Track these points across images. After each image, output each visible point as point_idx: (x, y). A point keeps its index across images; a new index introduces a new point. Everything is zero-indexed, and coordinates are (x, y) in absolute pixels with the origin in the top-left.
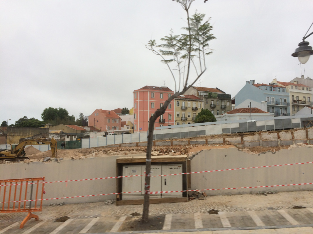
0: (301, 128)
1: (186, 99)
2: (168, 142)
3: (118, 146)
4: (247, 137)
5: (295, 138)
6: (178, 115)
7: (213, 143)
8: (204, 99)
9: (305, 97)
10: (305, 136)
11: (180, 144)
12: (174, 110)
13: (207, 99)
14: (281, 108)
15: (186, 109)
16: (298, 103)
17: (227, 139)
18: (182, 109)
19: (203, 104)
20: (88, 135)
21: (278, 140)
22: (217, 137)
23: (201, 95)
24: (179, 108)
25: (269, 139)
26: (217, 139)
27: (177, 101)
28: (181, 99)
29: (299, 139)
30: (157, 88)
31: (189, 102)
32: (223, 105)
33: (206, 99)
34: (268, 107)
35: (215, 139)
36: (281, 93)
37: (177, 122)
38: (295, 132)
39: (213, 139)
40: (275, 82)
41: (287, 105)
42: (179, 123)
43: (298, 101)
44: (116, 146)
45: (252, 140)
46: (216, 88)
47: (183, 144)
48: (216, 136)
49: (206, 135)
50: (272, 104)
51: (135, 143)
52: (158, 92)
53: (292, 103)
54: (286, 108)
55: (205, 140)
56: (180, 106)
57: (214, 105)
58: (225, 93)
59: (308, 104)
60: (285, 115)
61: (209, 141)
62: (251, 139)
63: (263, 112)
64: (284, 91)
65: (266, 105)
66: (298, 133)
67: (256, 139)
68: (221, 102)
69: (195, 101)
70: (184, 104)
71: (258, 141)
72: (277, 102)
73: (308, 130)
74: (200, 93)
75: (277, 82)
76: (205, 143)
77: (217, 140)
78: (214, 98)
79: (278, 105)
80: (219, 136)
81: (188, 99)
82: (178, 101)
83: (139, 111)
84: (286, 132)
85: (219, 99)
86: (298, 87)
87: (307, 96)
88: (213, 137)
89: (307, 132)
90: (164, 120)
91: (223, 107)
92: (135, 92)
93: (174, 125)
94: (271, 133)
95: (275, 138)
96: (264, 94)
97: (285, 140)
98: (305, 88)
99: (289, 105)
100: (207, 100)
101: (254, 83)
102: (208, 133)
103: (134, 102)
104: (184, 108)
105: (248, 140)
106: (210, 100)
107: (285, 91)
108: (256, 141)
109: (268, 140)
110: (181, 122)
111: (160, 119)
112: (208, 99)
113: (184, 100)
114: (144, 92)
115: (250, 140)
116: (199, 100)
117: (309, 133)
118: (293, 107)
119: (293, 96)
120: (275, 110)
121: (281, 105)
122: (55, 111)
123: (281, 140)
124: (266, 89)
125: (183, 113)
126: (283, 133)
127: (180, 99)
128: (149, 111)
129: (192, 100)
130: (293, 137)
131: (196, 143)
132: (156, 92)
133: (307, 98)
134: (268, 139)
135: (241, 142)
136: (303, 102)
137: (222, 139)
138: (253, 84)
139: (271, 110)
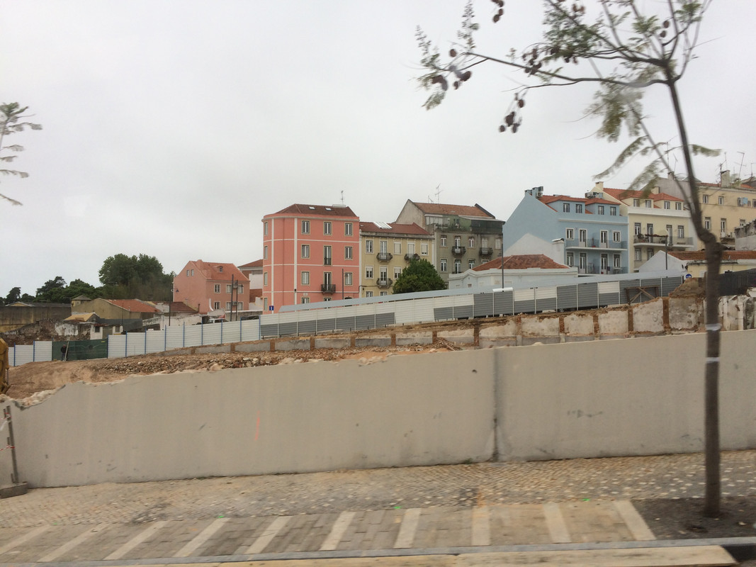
0: (619, 305)
1: (390, 235)
2: (304, 342)
3: (188, 352)
4: (488, 329)
5: (602, 331)
6: (369, 274)
7: (408, 342)
8: (435, 233)
9: (669, 227)
10: (626, 326)
11: (332, 345)
12: (360, 263)
13: (443, 234)
14: (605, 254)
15: (391, 258)
16: (652, 242)
17: (441, 334)
18: (378, 258)
19: (433, 246)
20: (157, 323)
21: (561, 334)
22: (418, 330)
23: (432, 223)
24: (373, 258)
25: (540, 332)
26: (417, 333)
27: (366, 239)
28: (378, 235)
29: (612, 332)
30: (320, 210)
31: (397, 243)
32: (486, 247)
33: (441, 234)
34: (570, 253)
35: (414, 334)
36: (607, 219)
37: (367, 289)
38: (601, 316)
39: (409, 334)
40: (599, 190)
41: (622, 248)
42: (371, 293)
43: (652, 236)
44: (184, 352)
45: (501, 335)
46: (476, 205)
47: (339, 345)
48: (417, 327)
49: (394, 325)
50: (582, 246)
51: (228, 345)
52: (320, 220)
53: (635, 242)
54: (617, 255)
55: (389, 337)
56: (375, 252)
57: (459, 247)
58: (494, 217)
59: (678, 243)
60: (615, 272)
61: (399, 339)
62: (498, 333)
63: (554, 265)
64: (615, 213)
65: (562, 247)
66: (608, 318)
67: (510, 334)
68: (479, 240)
69: (413, 239)
70: (386, 247)
71: (513, 337)
72: (593, 239)
73: (635, 310)
74: (428, 218)
75: (606, 190)
76: (390, 344)
77: (418, 336)
78: (464, 230)
79: (595, 247)
80: (424, 326)
81: (396, 236)
82: (370, 239)
83: (273, 265)
84: (579, 315)
85: (475, 233)
86: (652, 201)
87: (675, 224)
88: (409, 328)
89: (630, 317)
90: (334, 285)
91: (485, 252)
92: (267, 220)
93: (358, 297)
94: (546, 319)
95: (553, 330)
96: (560, 221)
97: (578, 335)
98: (673, 204)
99: (626, 248)
100: (443, 236)
101: (540, 194)
102: (401, 319)
103: (264, 243)
104: (384, 257)
105: (490, 336)
106: (450, 235)
107: (618, 213)
108: (508, 337)
109: (538, 334)
110: (376, 290)
111: (324, 283)
112: (445, 234)
113: (385, 237)
114: (284, 219)
115: (496, 336)
116: (424, 237)
117: (635, 317)
118: (636, 251)
119: (638, 224)
120: (589, 260)
121: (602, 247)
122: (131, 264)
123: (568, 334)
124: (568, 210)
125: (383, 268)
126: (573, 319)
127: (374, 234)
128: (296, 264)
129: (405, 236)
130: (597, 328)
131: (369, 343)
132: (314, 219)
133: (675, 228)
134: (536, 332)
135: (473, 341)
136: (664, 239)
137: (430, 334)
138: (539, 197)
139: (577, 260)
